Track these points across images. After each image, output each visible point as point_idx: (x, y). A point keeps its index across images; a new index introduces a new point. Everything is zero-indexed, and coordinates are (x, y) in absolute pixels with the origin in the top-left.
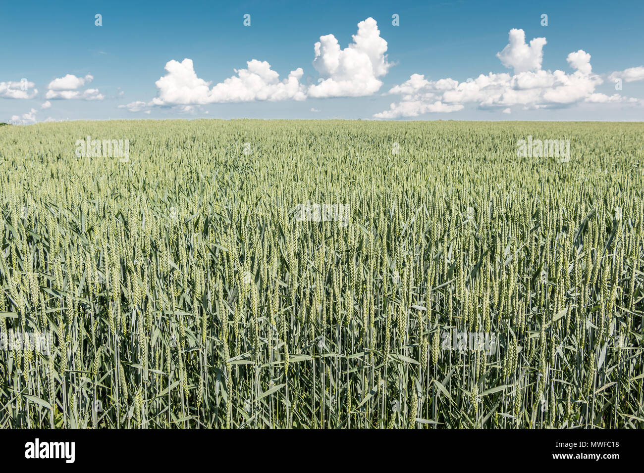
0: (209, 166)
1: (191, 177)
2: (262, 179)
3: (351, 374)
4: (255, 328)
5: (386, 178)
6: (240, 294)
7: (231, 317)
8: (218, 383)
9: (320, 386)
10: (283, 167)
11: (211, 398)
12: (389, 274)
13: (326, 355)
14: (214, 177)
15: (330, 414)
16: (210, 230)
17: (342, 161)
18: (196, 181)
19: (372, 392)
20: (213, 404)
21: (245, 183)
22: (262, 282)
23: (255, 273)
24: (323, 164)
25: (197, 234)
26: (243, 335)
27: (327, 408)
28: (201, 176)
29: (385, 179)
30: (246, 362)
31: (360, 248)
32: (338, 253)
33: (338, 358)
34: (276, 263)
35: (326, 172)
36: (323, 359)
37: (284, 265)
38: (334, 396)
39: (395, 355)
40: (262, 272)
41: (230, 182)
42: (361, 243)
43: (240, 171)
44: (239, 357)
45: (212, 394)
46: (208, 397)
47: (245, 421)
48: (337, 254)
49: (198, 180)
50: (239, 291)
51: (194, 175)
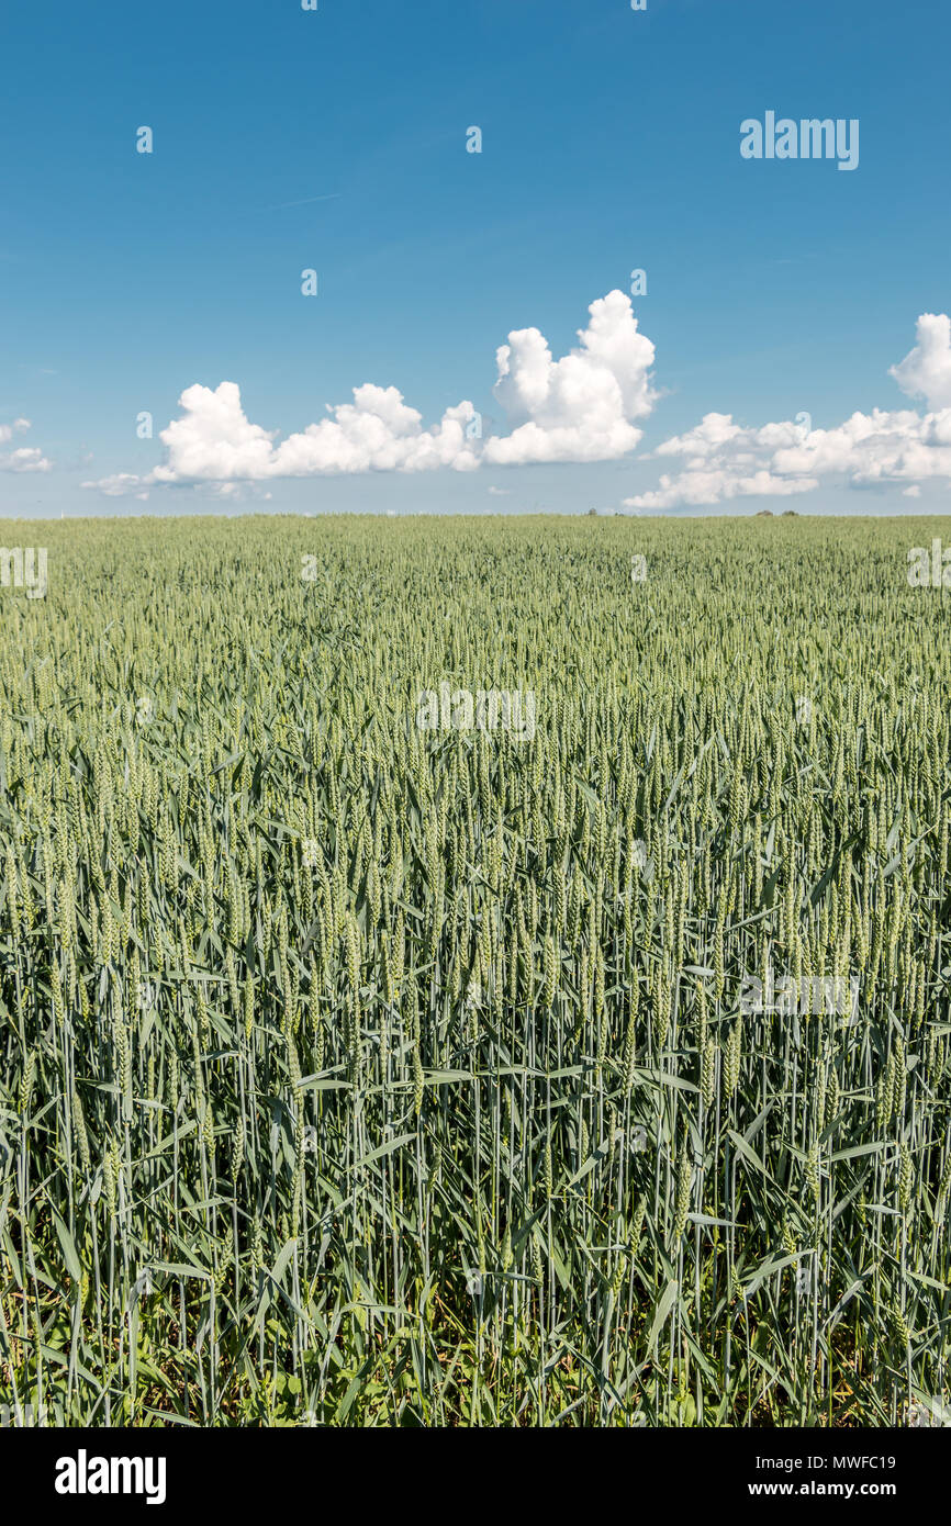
0: (267, 632)
1: (230, 656)
2: (378, 664)
3: (554, 1111)
4: (353, 1013)
5: (644, 658)
6: (323, 938)
7: (305, 987)
8: (276, 1130)
9: (489, 1133)
10: (424, 635)
11: (263, 1152)
12: (639, 891)
13: (503, 1071)
14: (278, 659)
15: (511, 1193)
16: (264, 786)
17: (551, 620)
18: (238, 667)
19: (598, 1155)
20: (265, 1166)
21: (342, 673)
22: (369, 912)
23: (356, 888)
24: (510, 628)
25: (238, 795)
26: (329, 1022)
27: (504, 1183)
28: (250, 654)
29: (640, 661)
30: (336, 1085)
31: (578, 834)
32: (533, 844)
33: (528, 1077)
34: (400, 869)
35: (515, 645)
36: (495, 1078)
37: (419, 872)
38: (519, 1156)
39: (647, 1073)
40: (370, 892)
41: (310, 668)
42: (580, 823)
43: (334, 640)
44: (320, 1073)
45: (265, 1146)
46: (257, 1153)
47: (333, 1207)
48: (530, 847)
49: (244, 662)
50: (323, 932)
51: (236, 653)
